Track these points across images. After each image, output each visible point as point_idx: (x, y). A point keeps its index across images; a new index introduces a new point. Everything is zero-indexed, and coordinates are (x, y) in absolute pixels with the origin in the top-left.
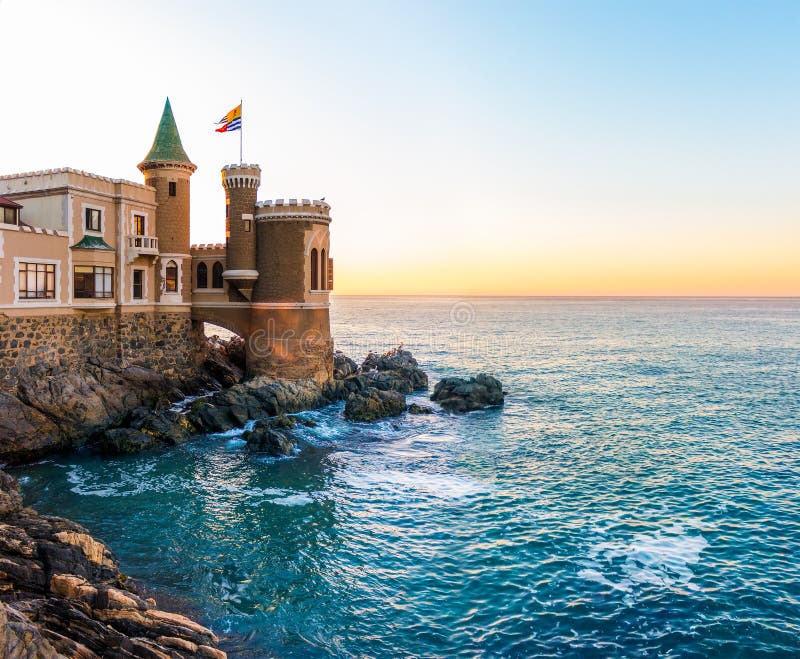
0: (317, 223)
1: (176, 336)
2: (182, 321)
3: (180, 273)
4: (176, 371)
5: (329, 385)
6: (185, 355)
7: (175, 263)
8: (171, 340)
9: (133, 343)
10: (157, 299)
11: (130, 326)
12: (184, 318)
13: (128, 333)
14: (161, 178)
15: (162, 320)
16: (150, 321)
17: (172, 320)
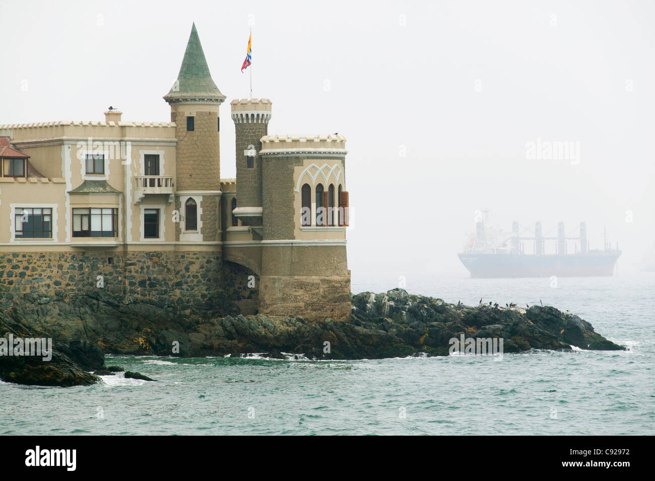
0: (307, 158)
1: (193, 276)
2: (202, 261)
3: (200, 211)
7: (194, 201)
8: (189, 280)
10: (178, 239)
11: (139, 264)
12: (204, 258)
13: (137, 272)
14: (179, 113)
15: (181, 260)
16: (168, 261)
17: (190, 260)
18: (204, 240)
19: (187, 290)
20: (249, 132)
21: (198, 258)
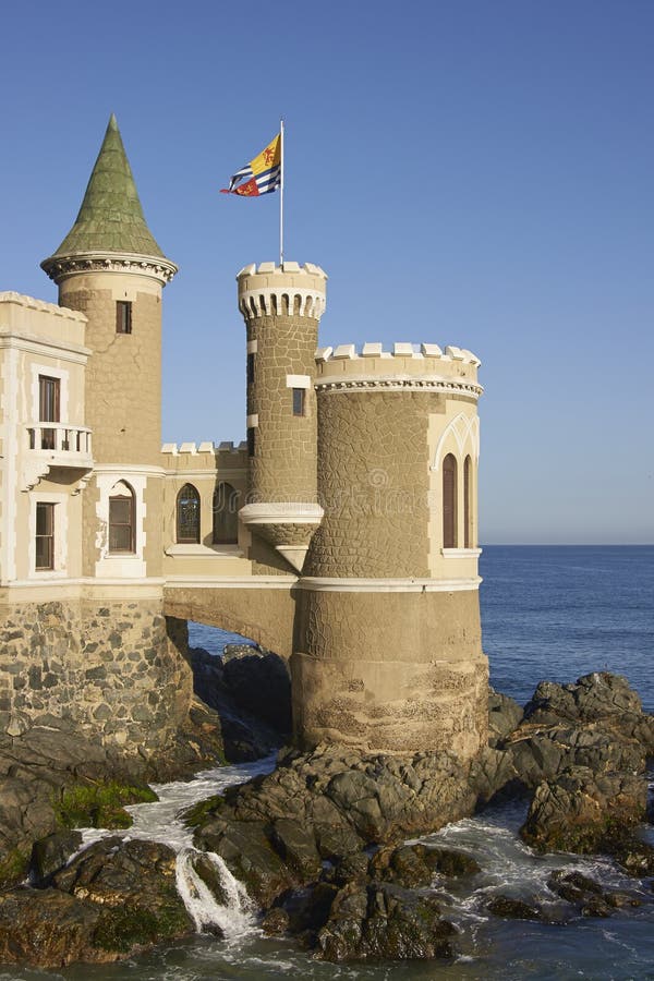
0: (454, 397)
1: (132, 656)
2: (146, 621)
3: (141, 510)
4: (132, 736)
5: (483, 764)
6: (153, 699)
7: (128, 486)
8: (121, 665)
9: (34, 673)
10: (89, 571)
11: (29, 635)
12: (149, 614)
13: (25, 653)
14: (98, 291)
15: (100, 619)
16: (72, 622)
17: (123, 620)
18: (149, 575)
19: (118, 686)
20: (297, 336)
21: (138, 616)
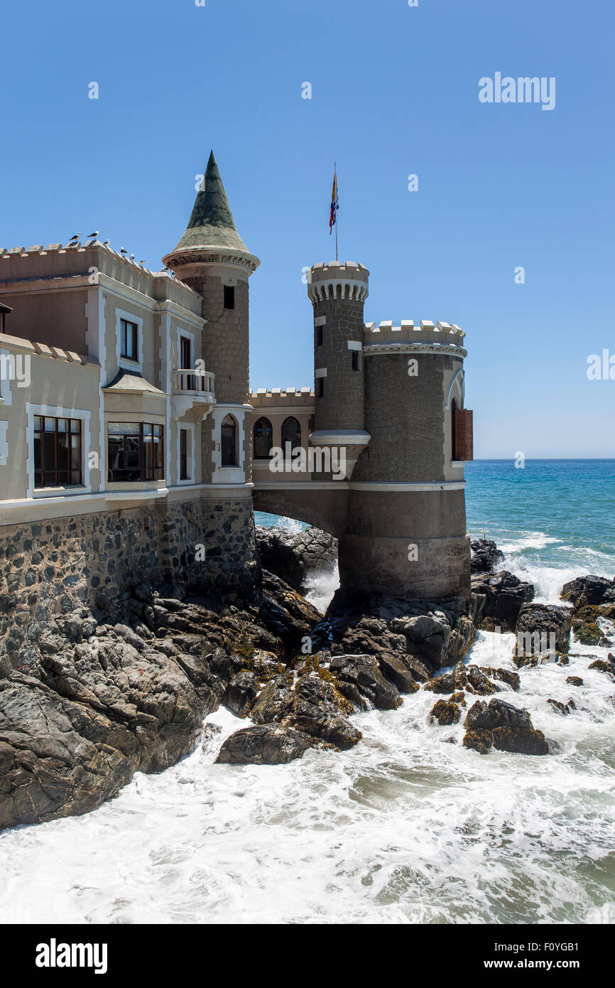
1: (238, 539)
3: (241, 435)
7: (234, 419)
8: (231, 545)
10: (206, 479)
11: (178, 526)
13: (177, 539)
14: (211, 277)
15: (216, 513)
17: (232, 513)
18: (246, 481)
19: (230, 561)
21: (241, 510)
